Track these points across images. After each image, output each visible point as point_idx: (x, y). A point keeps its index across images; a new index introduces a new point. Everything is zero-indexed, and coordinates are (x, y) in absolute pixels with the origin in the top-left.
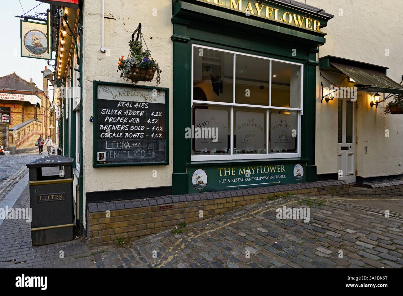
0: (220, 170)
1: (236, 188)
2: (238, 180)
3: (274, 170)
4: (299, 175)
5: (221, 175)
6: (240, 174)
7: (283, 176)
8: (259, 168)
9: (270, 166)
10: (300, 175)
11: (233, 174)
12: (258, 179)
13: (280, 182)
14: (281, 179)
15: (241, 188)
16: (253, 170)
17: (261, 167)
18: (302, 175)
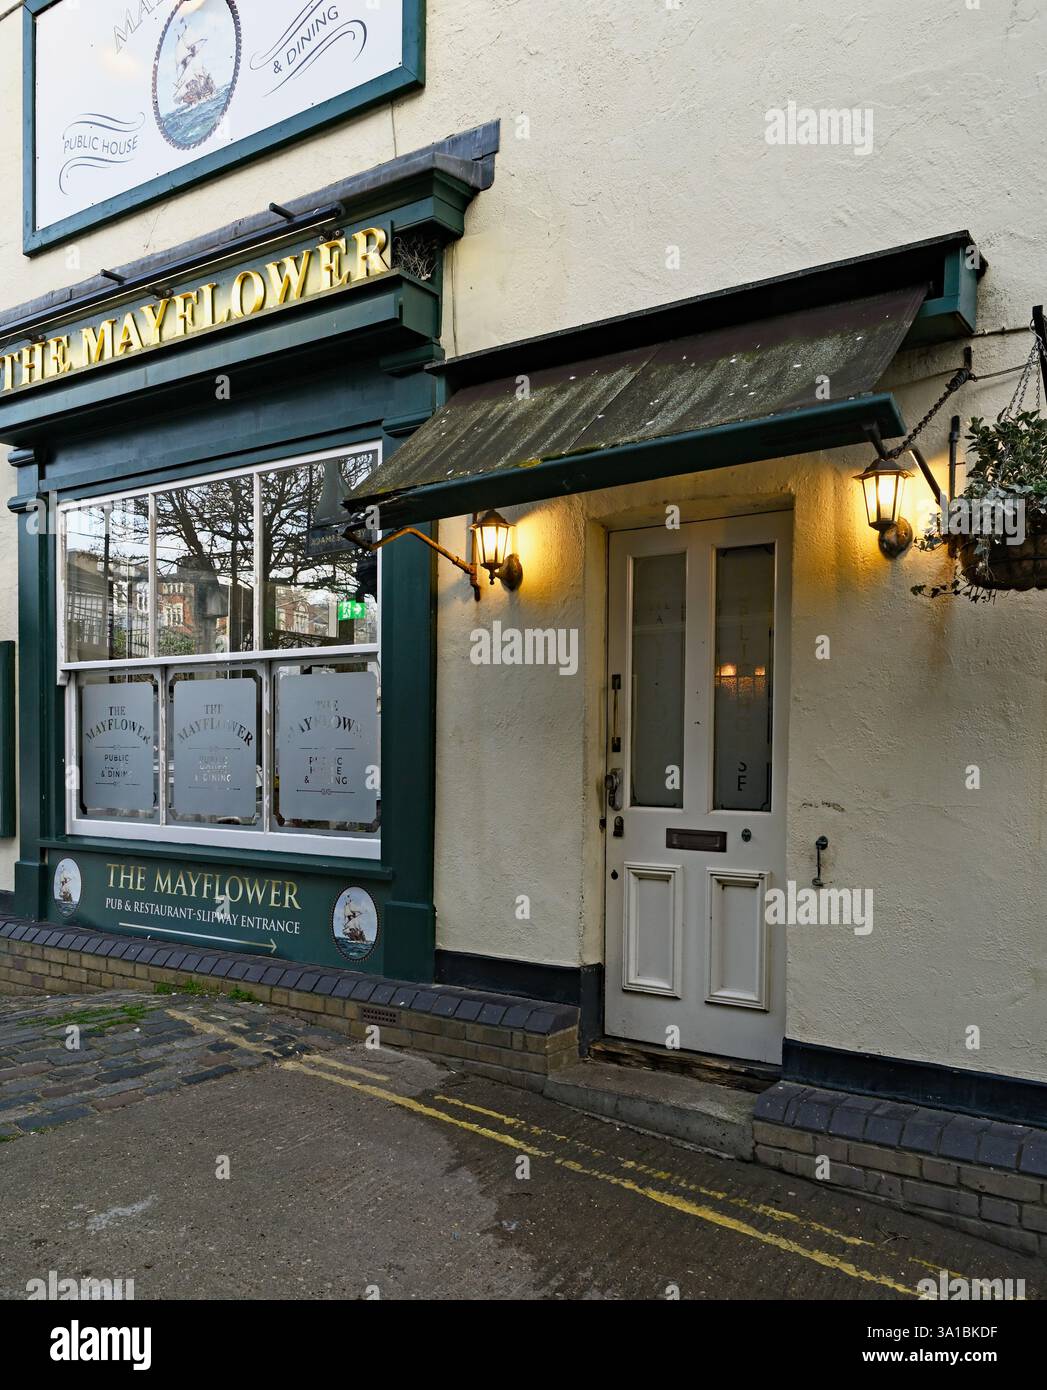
0: (110, 868)
1: (142, 934)
2: (150, 907)
3: (260, 897)
4: (357, 935)
5: (111, 885)
6: (156, 891)
7: (291, 927)
8: (212, 881)
9: (247, 879)
10: (361, 937)
11: (139, 888)
12: (206, 917)
13: (275, 947)
14: (279, 936)
15: (156, 937)
16: (194, 885)
17: (218, 876)
18: (371, 936)
